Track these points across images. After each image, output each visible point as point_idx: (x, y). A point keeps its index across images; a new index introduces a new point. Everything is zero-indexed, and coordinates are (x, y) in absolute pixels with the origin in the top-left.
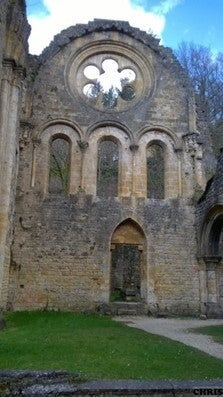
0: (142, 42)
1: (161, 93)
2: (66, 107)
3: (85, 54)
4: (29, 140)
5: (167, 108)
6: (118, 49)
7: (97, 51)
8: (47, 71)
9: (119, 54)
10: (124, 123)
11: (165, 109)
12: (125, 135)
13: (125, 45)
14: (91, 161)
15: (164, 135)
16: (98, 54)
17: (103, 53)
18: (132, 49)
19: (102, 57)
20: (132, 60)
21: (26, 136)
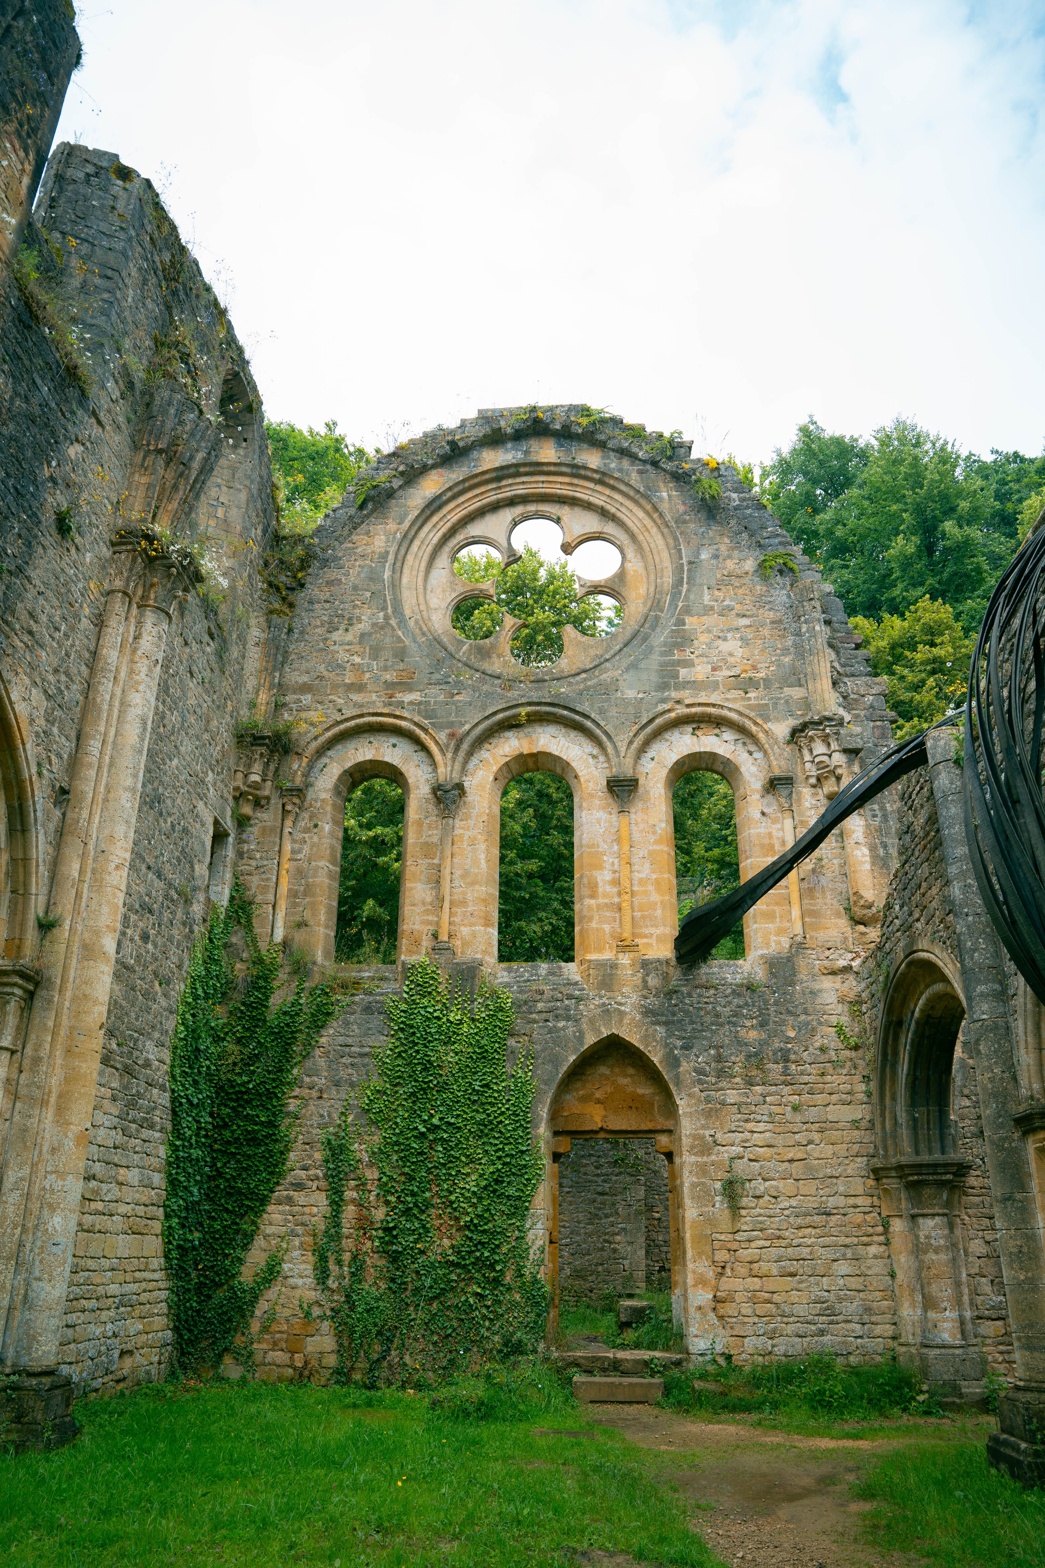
0: (633, 457)
1: (706, 599)
2: (388, 677)
3: (452, 514)
4: (267, 790)
5: (732, 646)
6: (558, 486)
7: (493, 497)
8: (332, 574)
9: (562, 500)
10: (585, 707)
11: (725, 647)
12: (589, 747)
13: (577, 471)
14: (473, 842)
15: (729, 735)
16: (495, 507)
17: (512, 502)
18: (602, 479)
19: (507, 515)
20: (604, 514)
21: (255, 778)
